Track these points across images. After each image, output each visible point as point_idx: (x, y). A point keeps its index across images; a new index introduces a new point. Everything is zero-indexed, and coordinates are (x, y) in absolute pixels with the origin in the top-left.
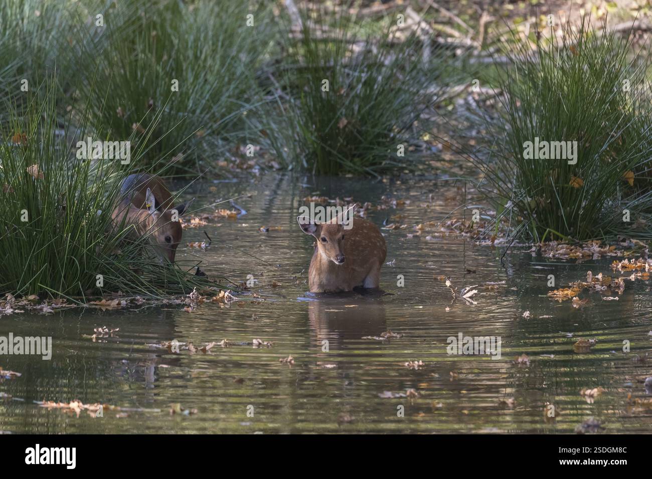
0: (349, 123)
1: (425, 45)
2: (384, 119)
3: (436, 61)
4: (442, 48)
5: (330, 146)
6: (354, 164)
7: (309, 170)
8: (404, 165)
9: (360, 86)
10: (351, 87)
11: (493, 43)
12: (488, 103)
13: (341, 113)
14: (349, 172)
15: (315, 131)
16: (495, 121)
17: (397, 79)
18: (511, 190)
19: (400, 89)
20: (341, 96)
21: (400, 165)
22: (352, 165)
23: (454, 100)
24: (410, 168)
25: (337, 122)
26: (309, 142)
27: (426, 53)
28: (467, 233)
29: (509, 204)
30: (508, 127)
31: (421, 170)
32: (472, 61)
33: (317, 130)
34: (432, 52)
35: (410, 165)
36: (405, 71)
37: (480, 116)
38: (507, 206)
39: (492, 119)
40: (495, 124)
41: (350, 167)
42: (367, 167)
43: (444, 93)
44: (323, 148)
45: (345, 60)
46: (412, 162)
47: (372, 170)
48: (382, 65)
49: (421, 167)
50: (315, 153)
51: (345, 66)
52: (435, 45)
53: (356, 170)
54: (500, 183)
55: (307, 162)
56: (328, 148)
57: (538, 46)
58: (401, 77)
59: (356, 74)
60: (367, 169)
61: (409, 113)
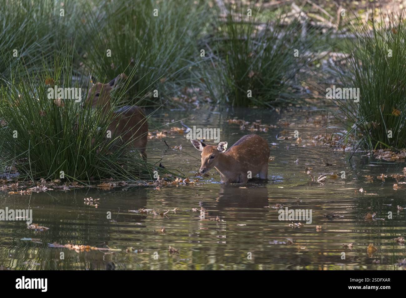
0: (255, 74)
1: (303, 27)
2: (277, 72)
3: (310, 37)
4: (313, 28)
5: (243, 88)
6: (258, 100)
7: (230, 104)
8: (289, 101)
9: (262, 51)
10: (257, 52)
11: (345, 25)
12: (342, 63)
13: (250, 69)
14: (255, 105)
15: (234, 79)
16: (346, 74)
17: (286, 48)
18: (355, 117)
19: (287, 54)
20: (251, 58)
21: (287, 101)
22: (257, 100)
23: (321, 61)
24: (293, 102)
25: (248, 74)
26: (230, 86)
27: (304, 32)
28: (328, 143)
29: (354, 126)
30: (354, 78)
31: (300, 104)
32: (333, 37)
33: (235, 79)
34: (308, 31)
35: (293, 101)
36: (290, 43)
37: (337, 71)
38: (352, 127)
39: (344, 72)
40: (346, 76)
41: (256, 102)
42: (266, 101)
43: (315, 56)
44: (239, 90)
45: (253, 35)
46: (294, 99)
47: (270, 104)
48: (276, 38)
49: (299, 102)
50: (234, 93)
51: (253, 39)
52: (309, 26)
53: (259, 104)
54: (349, 113)
55: (229, 98)
56: (242, 90)
57: (374, 28)
58: (288, 46)
59: (260, 44)
60: (266, 103)
61: (293, 68)
